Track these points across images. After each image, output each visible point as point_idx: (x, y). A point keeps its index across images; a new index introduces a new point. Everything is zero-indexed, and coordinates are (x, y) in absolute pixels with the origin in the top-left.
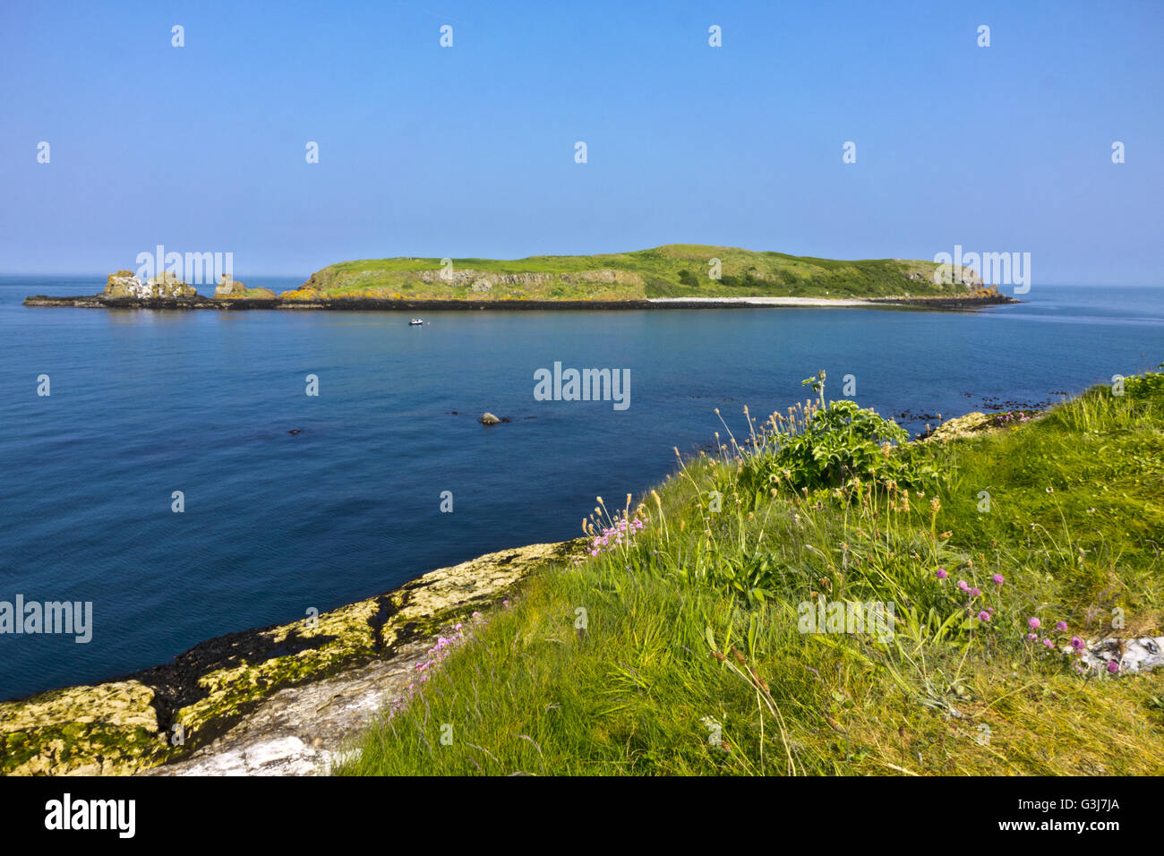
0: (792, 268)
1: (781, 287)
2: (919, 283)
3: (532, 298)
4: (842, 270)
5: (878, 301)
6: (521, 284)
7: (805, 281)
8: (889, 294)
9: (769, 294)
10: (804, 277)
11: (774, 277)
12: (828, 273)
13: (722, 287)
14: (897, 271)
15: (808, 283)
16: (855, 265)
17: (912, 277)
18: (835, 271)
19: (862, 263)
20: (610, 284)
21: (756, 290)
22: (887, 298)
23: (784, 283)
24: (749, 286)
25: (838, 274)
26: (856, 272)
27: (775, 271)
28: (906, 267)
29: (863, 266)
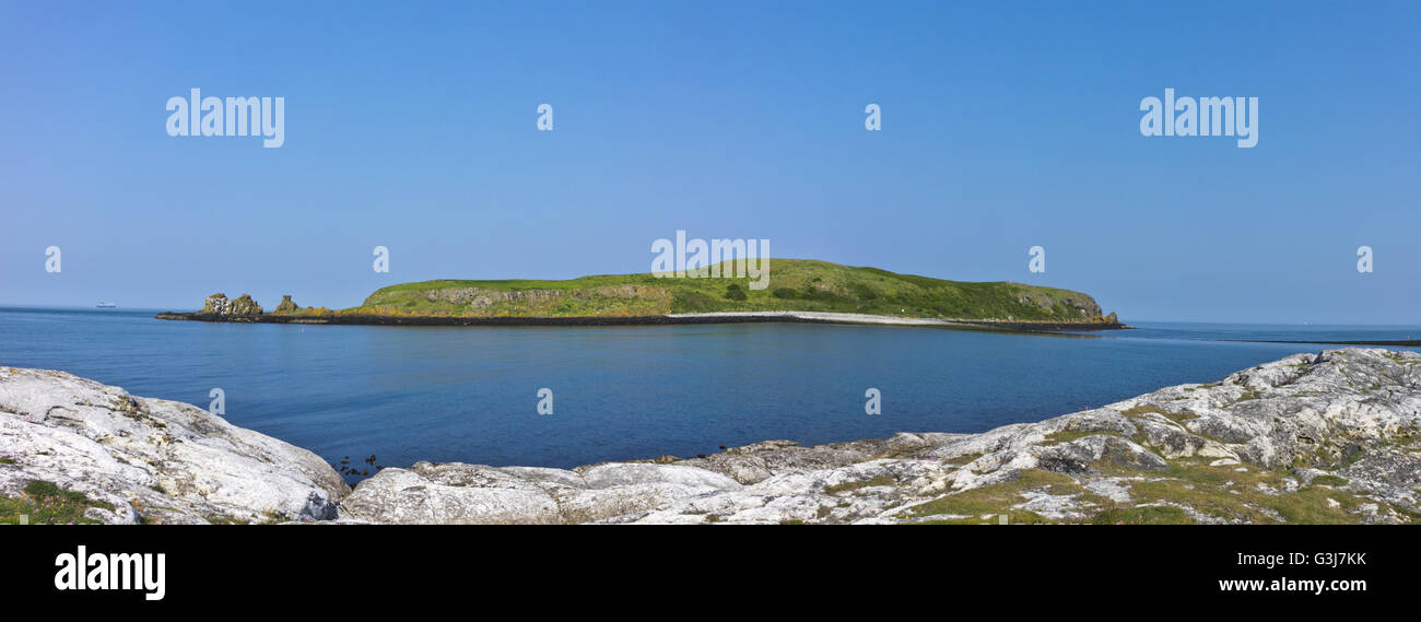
0: (877, 283)
1: (854, 302)
2: (1027, 307)
3: (533, 314)
4: (940, 289)
5: (975, 323)
6: (524, 301)
7: (887, 297)
8: (989, 316)
9: (833, 310)
10: (887, 293)
11: (846, 291)
12: (922, 292)
13: (775, 301)
14: (1006, 293)
15: (890, 300)
16: (960, 285)
17: (1021, 301)
18: (931, 289)
19: (969, 284)
20: (628, 299)
21: (817, 304)
22: (985, 320)
23: (858, 299)
24: (811, 298)
25: (933, 293)
26: (956, 291)
27: (850, 286)
28: (1016, 290)
29: (967, 288)
